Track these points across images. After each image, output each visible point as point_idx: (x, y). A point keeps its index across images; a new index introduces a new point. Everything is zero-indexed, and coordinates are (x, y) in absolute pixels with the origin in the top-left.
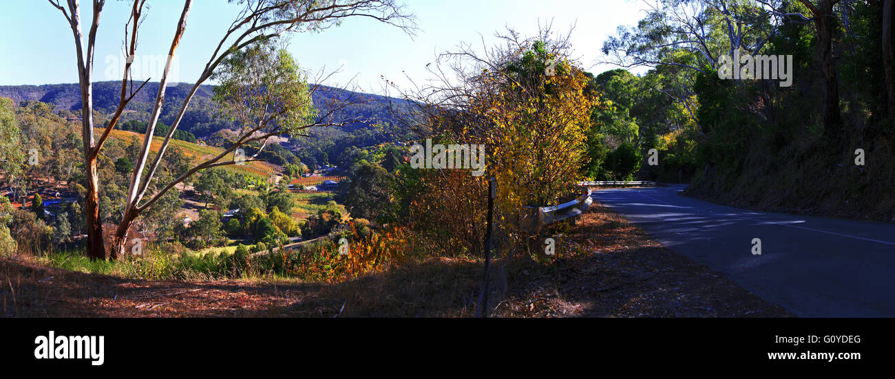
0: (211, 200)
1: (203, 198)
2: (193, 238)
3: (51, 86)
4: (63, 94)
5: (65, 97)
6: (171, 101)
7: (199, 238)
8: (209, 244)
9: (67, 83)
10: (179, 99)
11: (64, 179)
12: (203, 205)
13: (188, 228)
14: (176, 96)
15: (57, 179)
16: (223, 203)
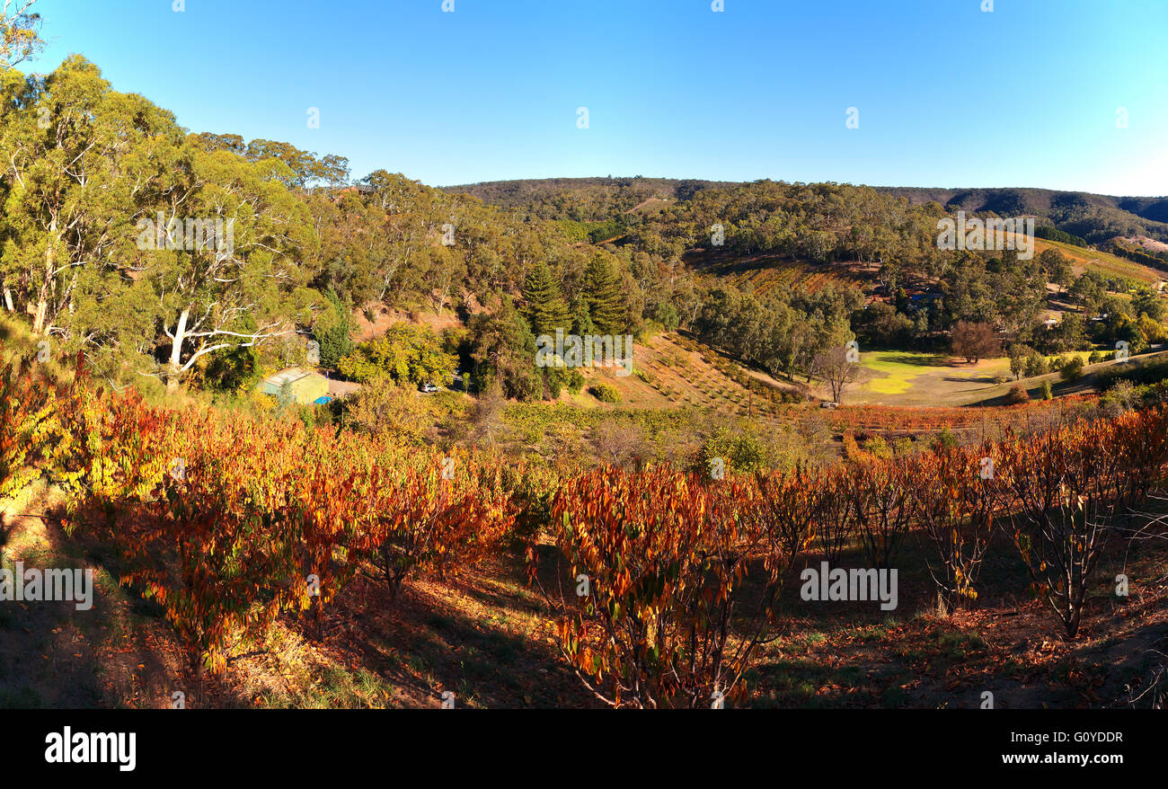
0: (1084, 302)
1: (1074, 300)
2: (1054, 341)
3: (960, 190)
4: (970, 197)
5: (971, 200)
6: (1071, 208)
7: (1061, 341)
8: (1070, 348)
9: (975, 187)
10: (1079, 207)
11: (938, 275)
12: (1075, 307)
13: (1050, 331)
14: (1076, 204)
15: (931, 274)
16: (1093, 306)
